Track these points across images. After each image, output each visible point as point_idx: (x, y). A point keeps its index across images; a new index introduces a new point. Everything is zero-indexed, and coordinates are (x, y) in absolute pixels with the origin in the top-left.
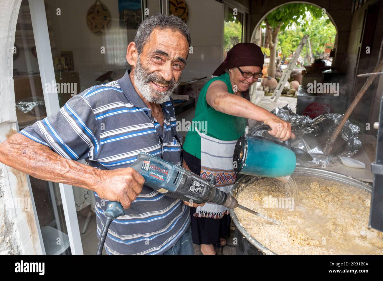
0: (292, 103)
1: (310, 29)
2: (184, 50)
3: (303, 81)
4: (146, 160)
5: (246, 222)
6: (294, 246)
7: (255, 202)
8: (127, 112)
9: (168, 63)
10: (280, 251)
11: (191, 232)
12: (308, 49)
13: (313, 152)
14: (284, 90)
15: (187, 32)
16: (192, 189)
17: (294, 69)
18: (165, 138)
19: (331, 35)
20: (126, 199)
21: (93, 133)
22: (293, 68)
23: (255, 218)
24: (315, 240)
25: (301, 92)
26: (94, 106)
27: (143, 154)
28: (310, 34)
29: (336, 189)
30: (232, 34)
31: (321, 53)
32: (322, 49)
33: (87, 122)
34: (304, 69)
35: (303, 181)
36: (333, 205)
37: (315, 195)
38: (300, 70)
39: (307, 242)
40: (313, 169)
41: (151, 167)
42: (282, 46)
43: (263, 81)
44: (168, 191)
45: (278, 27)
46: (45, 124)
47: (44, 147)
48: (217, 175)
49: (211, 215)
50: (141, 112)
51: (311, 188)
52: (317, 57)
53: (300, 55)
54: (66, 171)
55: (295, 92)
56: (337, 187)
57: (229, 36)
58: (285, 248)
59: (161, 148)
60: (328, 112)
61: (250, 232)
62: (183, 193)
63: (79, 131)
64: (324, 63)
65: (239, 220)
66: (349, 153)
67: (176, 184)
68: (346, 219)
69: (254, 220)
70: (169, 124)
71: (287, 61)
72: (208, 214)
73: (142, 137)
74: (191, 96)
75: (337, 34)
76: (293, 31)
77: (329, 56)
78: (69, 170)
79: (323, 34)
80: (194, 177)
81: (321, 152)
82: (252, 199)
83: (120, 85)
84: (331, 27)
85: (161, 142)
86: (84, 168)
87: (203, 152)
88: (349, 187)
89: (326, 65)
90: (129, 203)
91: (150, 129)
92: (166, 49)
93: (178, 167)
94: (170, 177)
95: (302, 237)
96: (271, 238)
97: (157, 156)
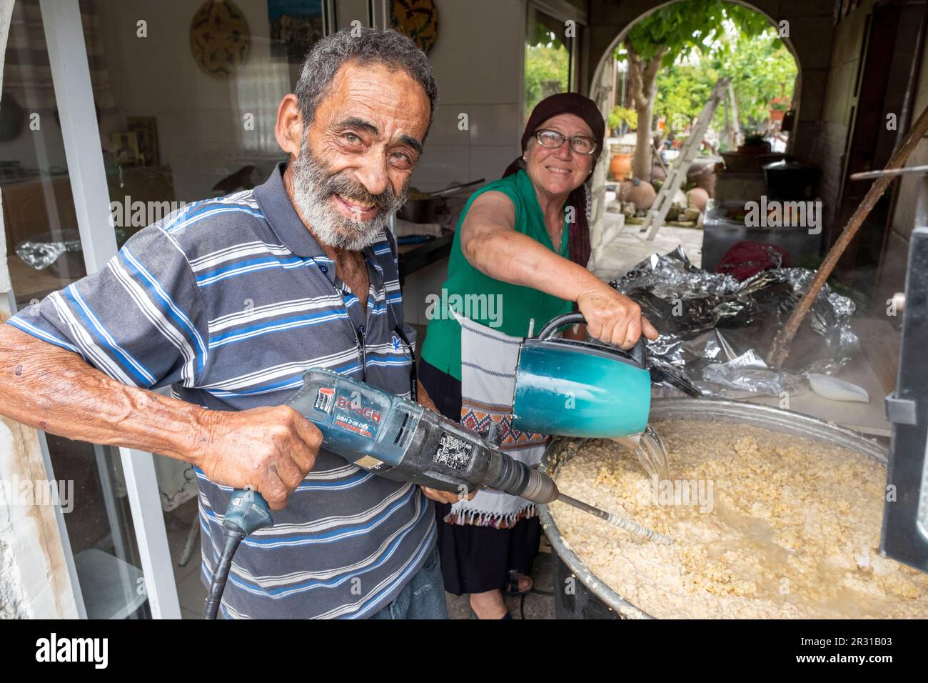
0: (691, 243)
1: (733, 64)
2: (418, 119)
3: (717, 188)
4: (325, 386)
5: (577, 538)
6: (697, 597)
7: (600, 487)
8: (274, 268)
9: (378, 150)
10: (663, 610)
11: (439, 565)
12: (729, 112)
13: (741, 363)
14: (671, 211)
15: (427, 72)
16: (442, 457)
17: (696, 161)
18: (370, 333)
19: (784, 77)
20: (273, 482)
21: (190, 319)
22: (694, 157)
23: (602, 526)
24: (748, 581)
25: (712, 217)
26: (193, 253)
27: (318, 370)
28: (733, 75)
29: (797, 452)
30: (545, 74)
31: (762, 121)
32: (764, 112)
33: (175, 292)
34: (721, 160)
35: (718, 435)
36: (793, 491)
37: (749, 470)
38: (711, 161)
39: (728, 587)
40: (743, 405)
41: (339, 404)
42: (667, 105)
43: (622, 188)
44: (381, 463)
45: (657, 58)
46: (69, 299)
47: (68, 356)
48: (502, 421)
49: (487, 520)
50: (310, 267)
51: (736, 452)
52: (752, 130)
53: (710, 126)
54: (123, 416)
55: (698, 215)
56: (800, 448)
57: (537, 81)
58: (674, 601)
59: (362, 357)
60: (777, 263)
61: (589, 562)
62: (420, 466)
63: (155, 314)
64: (768, 144)
65: (562, 533)
66: (829, 366)
67: (401, 445)
68: (824, 527)
69: (599, 533)
70: (382, 297)
71: (679, 141)
72: (480, 517)
73: (312, 328)
74: (447, 227)
75: (798, 75)
76: (693, 68)
77: (780, 127)
78: (131, 413)
79: (765, 76)
80: (448, 427)
81: (761, 363)
82: (593, 480)
83: (259, 202)
84: (784, 59)
85: (362, 344)
86: (169, 406)
87: (466, 364)
88: (830, 448)
89: (772, 150)
90: (284, 494)
91: (333, 309)
92: (371, 116)
93: (406, 402)
94: (385, 429)
95: (715, 574)
96: (639, 577)
97: (351, 375)
